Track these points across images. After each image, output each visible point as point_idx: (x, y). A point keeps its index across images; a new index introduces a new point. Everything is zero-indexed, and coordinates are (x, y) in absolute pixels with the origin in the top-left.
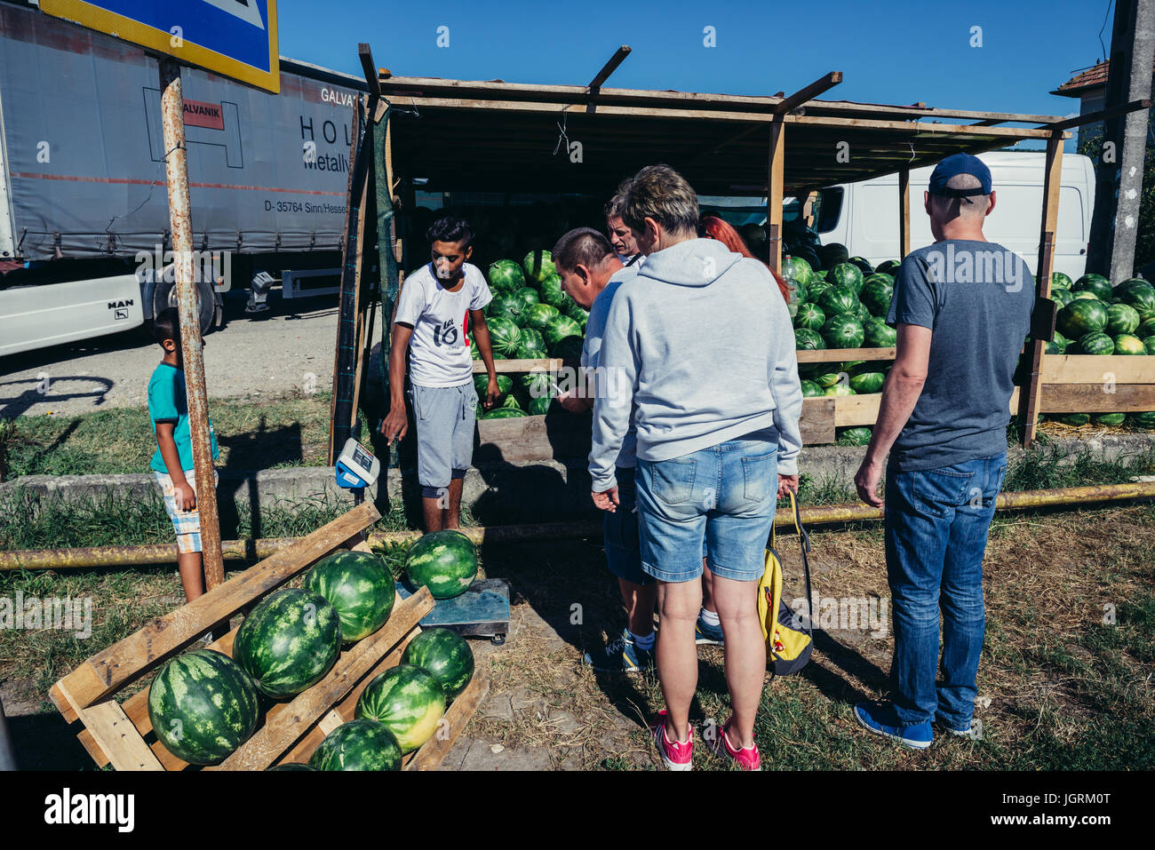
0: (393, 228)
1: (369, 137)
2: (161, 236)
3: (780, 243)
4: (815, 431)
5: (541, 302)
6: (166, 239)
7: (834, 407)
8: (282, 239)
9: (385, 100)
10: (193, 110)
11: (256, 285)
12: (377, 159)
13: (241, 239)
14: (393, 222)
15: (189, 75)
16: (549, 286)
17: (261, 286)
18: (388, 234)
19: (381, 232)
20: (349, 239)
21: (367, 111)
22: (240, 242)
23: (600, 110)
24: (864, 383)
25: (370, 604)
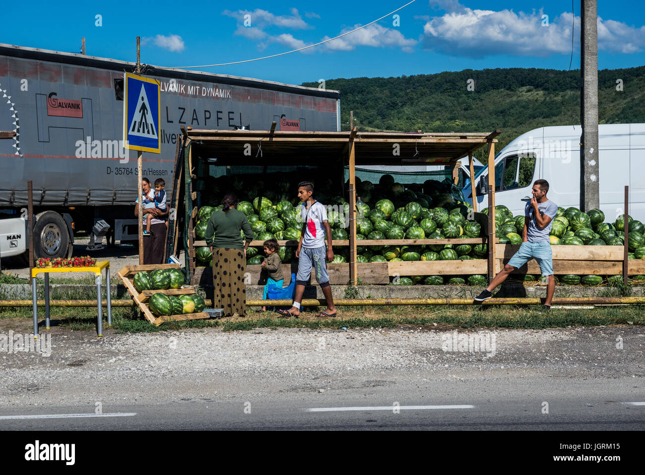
0: (191, 187)
1: (183, 151)
2: (41, 192)
3: (354, 192)
4: (379, 277)
5: (260, 220)
6: (43, 194)
7: (387, 266)
8: (117, 195)
9: (189, 138)
10: (64, 106)
11: (96, 230)
12: (186, 161)
13: (89, 195)
14: (191, 185)
15: (63, 82)
16: (262, 213)
17: (100, 230)
18: (189, 189)
19: (186, 189)
20: (174, 191)
21: (183, 141)
22: (88, 197)
23: (274, 139)
24: (407, 257)
25: (178, 278)
